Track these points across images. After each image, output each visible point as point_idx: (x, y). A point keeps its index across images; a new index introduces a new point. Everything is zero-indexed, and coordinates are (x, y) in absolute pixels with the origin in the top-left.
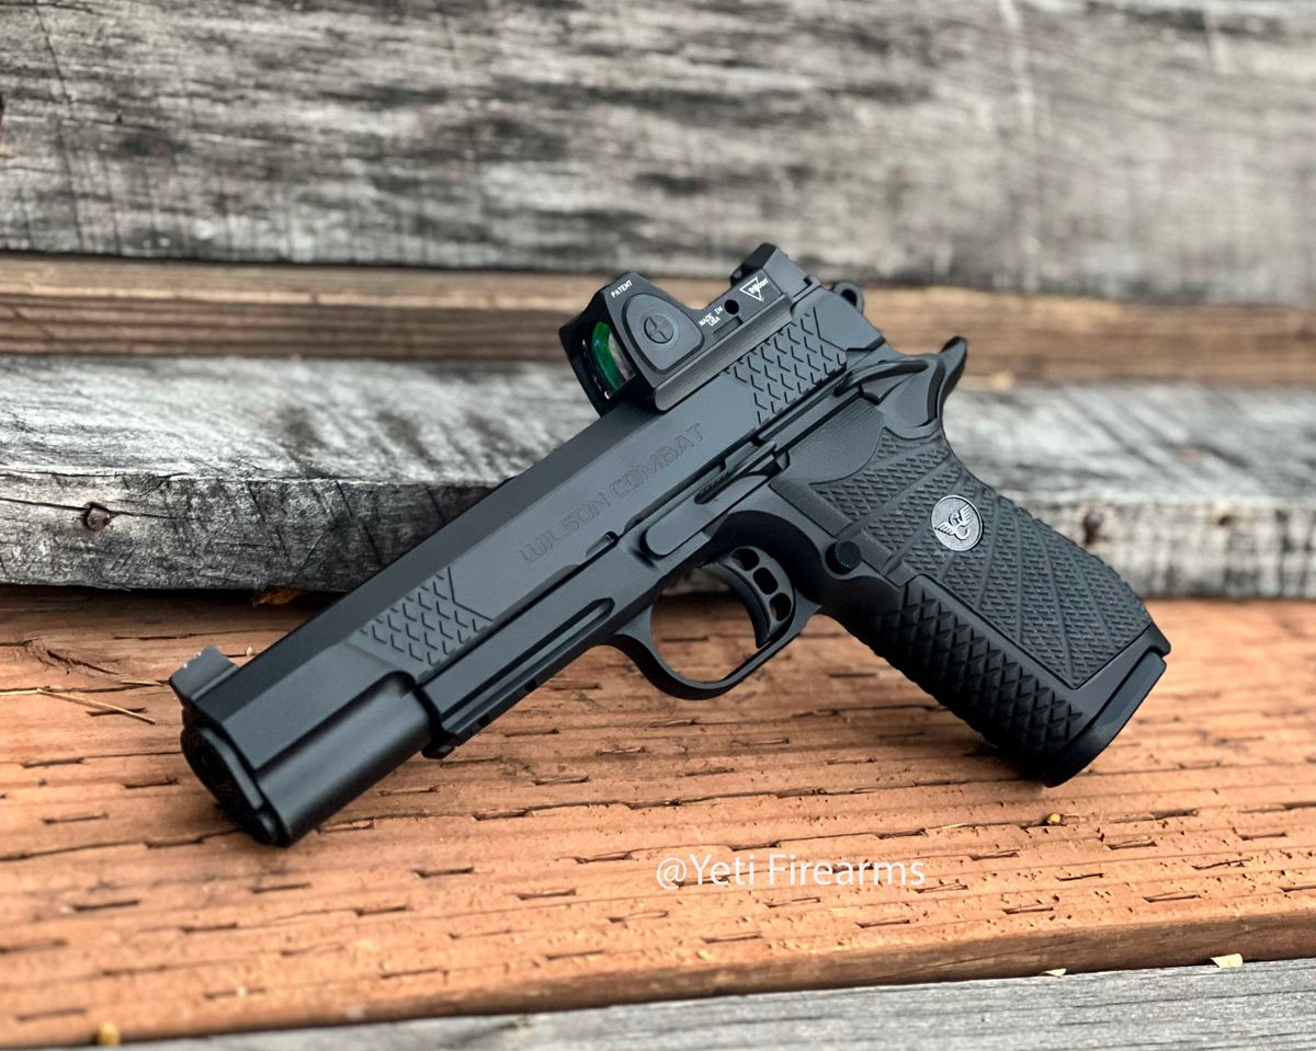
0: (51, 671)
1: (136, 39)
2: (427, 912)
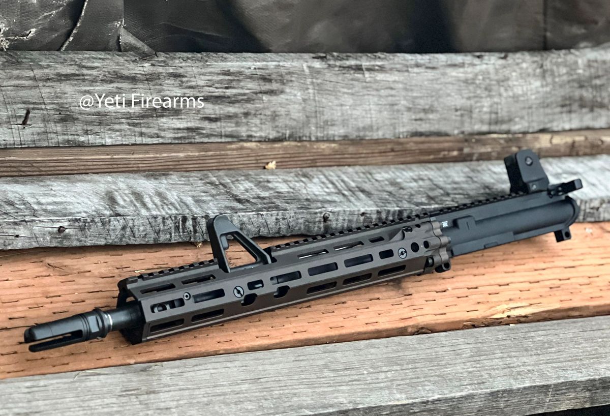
0: (50, 270)
1: (65, 93)
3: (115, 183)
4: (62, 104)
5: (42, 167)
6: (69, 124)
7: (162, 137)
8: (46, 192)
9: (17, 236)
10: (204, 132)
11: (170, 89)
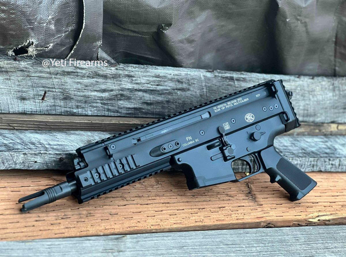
0: (54, 182)
1: (67, 83)
2: (111, 220)
3: (93, 136)
4: (65, 89)
5: (52, 125)
6: (68, 101)
7: (120, 113)
8: (53, 139)
9: (36, 162)
10: (144, 111)
11: (126, 84)
